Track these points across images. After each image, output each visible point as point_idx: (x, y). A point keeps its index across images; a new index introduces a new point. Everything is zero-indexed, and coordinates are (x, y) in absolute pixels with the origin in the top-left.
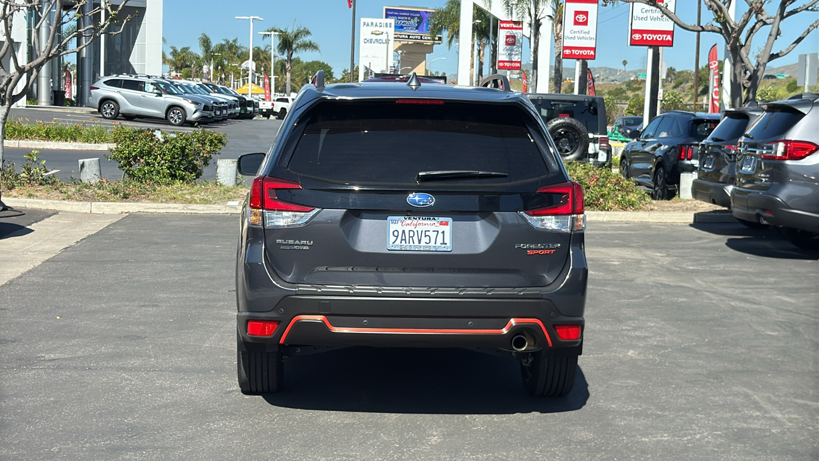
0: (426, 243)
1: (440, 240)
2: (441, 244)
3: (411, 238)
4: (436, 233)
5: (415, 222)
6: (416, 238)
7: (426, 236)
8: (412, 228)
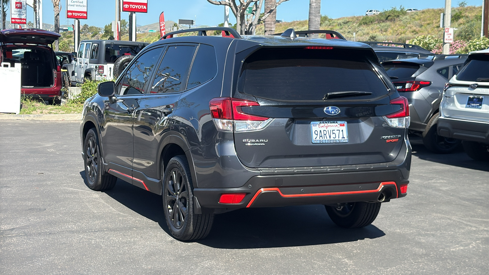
0: (333, 138)
1: (341, 136)
2: (342, 138)
3: (325, 135)
4: (339, 131)
5: (326, 125)
6: (327, 135)
7: (333, 133)
8: (325, 129)
